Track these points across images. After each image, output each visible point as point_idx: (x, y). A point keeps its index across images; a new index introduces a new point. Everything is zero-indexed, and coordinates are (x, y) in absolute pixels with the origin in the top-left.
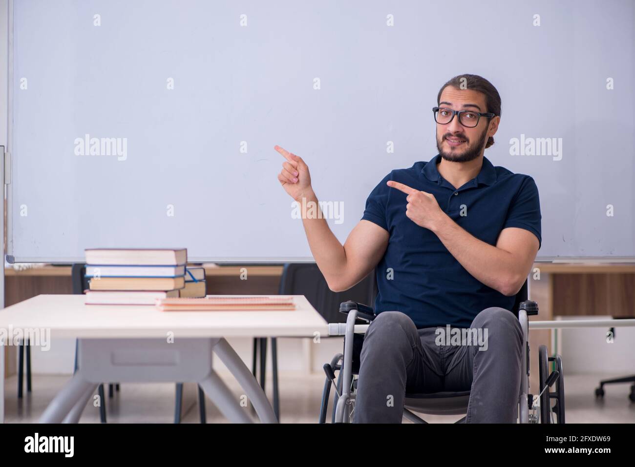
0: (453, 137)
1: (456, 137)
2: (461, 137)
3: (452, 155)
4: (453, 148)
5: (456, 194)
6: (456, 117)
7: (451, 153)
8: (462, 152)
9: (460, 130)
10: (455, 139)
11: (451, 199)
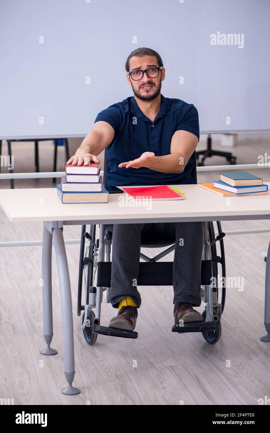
0: (146, 85)
1: (148, 84)
2: (151, 83)
3: (148, 96)
4: (147, 92)
5: (153, 127)
6: (145, 74)
7: (147, 95)
8: (154, 93)
9: (150, 79)
10: (148, 86)
11: (151, 132)
